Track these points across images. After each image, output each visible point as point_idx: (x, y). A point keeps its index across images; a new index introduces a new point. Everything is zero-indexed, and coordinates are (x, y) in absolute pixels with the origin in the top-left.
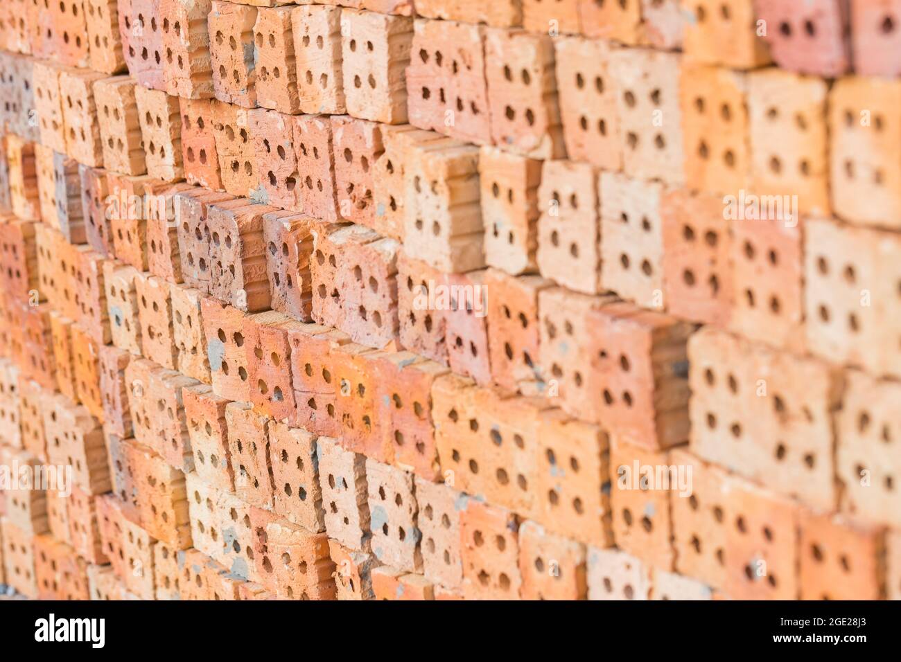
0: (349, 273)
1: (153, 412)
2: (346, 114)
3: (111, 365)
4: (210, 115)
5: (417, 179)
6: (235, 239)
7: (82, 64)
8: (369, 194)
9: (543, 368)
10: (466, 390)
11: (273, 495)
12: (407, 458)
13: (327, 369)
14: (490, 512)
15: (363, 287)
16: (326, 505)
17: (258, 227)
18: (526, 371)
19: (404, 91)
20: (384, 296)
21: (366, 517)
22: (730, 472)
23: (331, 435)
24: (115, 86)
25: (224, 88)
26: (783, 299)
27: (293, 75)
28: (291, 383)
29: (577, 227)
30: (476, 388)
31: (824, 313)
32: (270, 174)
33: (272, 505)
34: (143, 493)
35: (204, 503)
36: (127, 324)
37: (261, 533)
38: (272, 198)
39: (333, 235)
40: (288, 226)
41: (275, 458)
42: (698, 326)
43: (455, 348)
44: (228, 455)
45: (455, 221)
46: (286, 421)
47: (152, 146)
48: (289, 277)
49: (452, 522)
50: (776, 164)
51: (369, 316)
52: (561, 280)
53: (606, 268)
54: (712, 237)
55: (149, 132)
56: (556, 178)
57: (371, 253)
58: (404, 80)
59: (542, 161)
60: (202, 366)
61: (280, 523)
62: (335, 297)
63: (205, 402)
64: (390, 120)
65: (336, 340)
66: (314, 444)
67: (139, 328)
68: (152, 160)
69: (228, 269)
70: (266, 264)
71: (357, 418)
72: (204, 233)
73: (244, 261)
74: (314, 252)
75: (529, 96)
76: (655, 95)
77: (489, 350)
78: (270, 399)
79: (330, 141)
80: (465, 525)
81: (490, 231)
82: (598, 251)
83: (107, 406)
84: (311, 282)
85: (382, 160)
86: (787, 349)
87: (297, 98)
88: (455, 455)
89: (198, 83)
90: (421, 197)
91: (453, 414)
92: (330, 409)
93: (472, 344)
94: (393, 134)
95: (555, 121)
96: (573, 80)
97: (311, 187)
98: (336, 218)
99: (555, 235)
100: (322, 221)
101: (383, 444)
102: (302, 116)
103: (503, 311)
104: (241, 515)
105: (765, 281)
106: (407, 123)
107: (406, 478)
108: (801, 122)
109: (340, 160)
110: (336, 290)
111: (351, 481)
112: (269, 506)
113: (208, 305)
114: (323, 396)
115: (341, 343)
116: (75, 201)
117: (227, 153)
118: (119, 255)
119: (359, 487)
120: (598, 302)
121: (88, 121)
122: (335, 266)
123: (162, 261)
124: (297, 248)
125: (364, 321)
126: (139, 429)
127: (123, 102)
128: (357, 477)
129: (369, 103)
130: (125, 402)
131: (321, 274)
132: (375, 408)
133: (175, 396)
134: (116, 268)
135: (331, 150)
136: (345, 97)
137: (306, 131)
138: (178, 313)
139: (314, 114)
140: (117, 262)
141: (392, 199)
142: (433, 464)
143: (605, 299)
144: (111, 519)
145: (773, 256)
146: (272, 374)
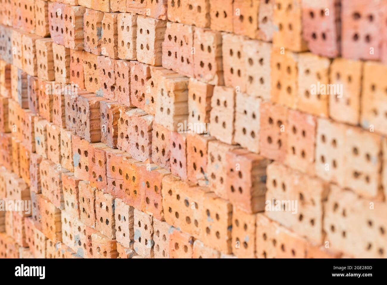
0: (133, 129)
1: (50, 183)
2: (137, 60)
3: (34, 162)
4: (82, 57)
5: (162, 90)
6: (87, 111)
7: (32, 32)
8: (143, 95)
9: (208, 175)
10: (176, 182)
11: (95, 221)
12: (150, 210)
13: (121, 169)
14: (182, 235)
15: (138, 135)
16: (117, 228)
17: (98, 106)
18: (201, 176)
19: (161, 52)
20: (146, 139)
21: (132, 234)
22: (281, 225)
23: (121, 198)
24: (44, 42)
25: (88, 46)
26: (307, 152)
27: (116, 42)
28: (106, 174)
29: (225, 114)
30: (180, 181)
31: (323, 159)
32: (105, 84)
33: (95, 226)
34: (43, 217)
35: (68, 223)
36: (42, 144)
37: (90, 238)
38: (105, 94)
39: (128, 112)
40: (110, 107)
41: (97, 206)
42: (272, 161)
43: (173, 163)
44: (79, 203)
45: (176, 109)
46: (103, 190)
47: (58, 69)
48: (109, 128)
49: (167, 239)
50: (307, 93)
51: (140, 147)
52: (218, 138)
53: (236, 133)
54: (280, 123)
55: (57, 63)
56: (219, 94)
57: (142, 120)
58: (161, 47)
59: (214, 86)
60: (71, 164)
61: (97, 234)
62: (127, 139)
63: (71, 180)
64: (154, 64)
65: (126, 157)
66: (114, 201)
67: (47, 146)
68: (57, 75)
69: (84, 123)
70: (100, 122)
71: (131, 191)
72: (76, 107)
73: (91, 120)
74: (120, 119)
75: (210, 58)
76: (261, 61)
77: (187, 165)
78: (97, 180)
79: (129, 71)
80: (172, 240)
81: (191, 114)
82: (234, 126)
83: (32, 179)
84: (117, 132)
85: (150, 81)
86: (307, 174)
87: (117, 52)
88: (170, 210)
89: (77, 43)
90: (163, 98)
91: (170, 192)
92: (121, 186)
93: (180, 162)
94: (155, 70)
95: (220, 69)
96: (229, 52)
97: (120, 91)
98: (130, 105)
99: (216, 118)
100: (124, 105)
101: (141, 203)
102: (119, 60)
103: (193, 149)
104: (82, 230)
105: (300, 144)
106: (161, 66)
107: (149, 218)
108: (319, 77)
109: (133, 80)
110: (127, 135)
111: (127, 218)
112: (93, 226)
113: (75, 138)
114: (119, 180)
115: (127, 158)
116: (25, 90)
117: (88, 74)
118: (41, 114)
119: (130, 221)
120: (232, 148)
121: (32, 56)
122: (128, 125)
123: (58, 118)
124: (113, 116)
125: (137, 150)
126: (44, 190)
127: (47, 49)
128: (130, 216)
129: (146, 56)
130: (39, 178)
131: (122, 128)
132: (139, 187)
133: (59, 176)
134: (39, 120)
135: (129, 75)
136: (136, 53)
137: (120, 66)
138: (63, 141)
139: (124, 59)
140: (40, 118)
141: (152, 98)
142: (161, 213)
143: (235, 147)
144: (31, 228)
145: (304, 133)
146: (99, 170)
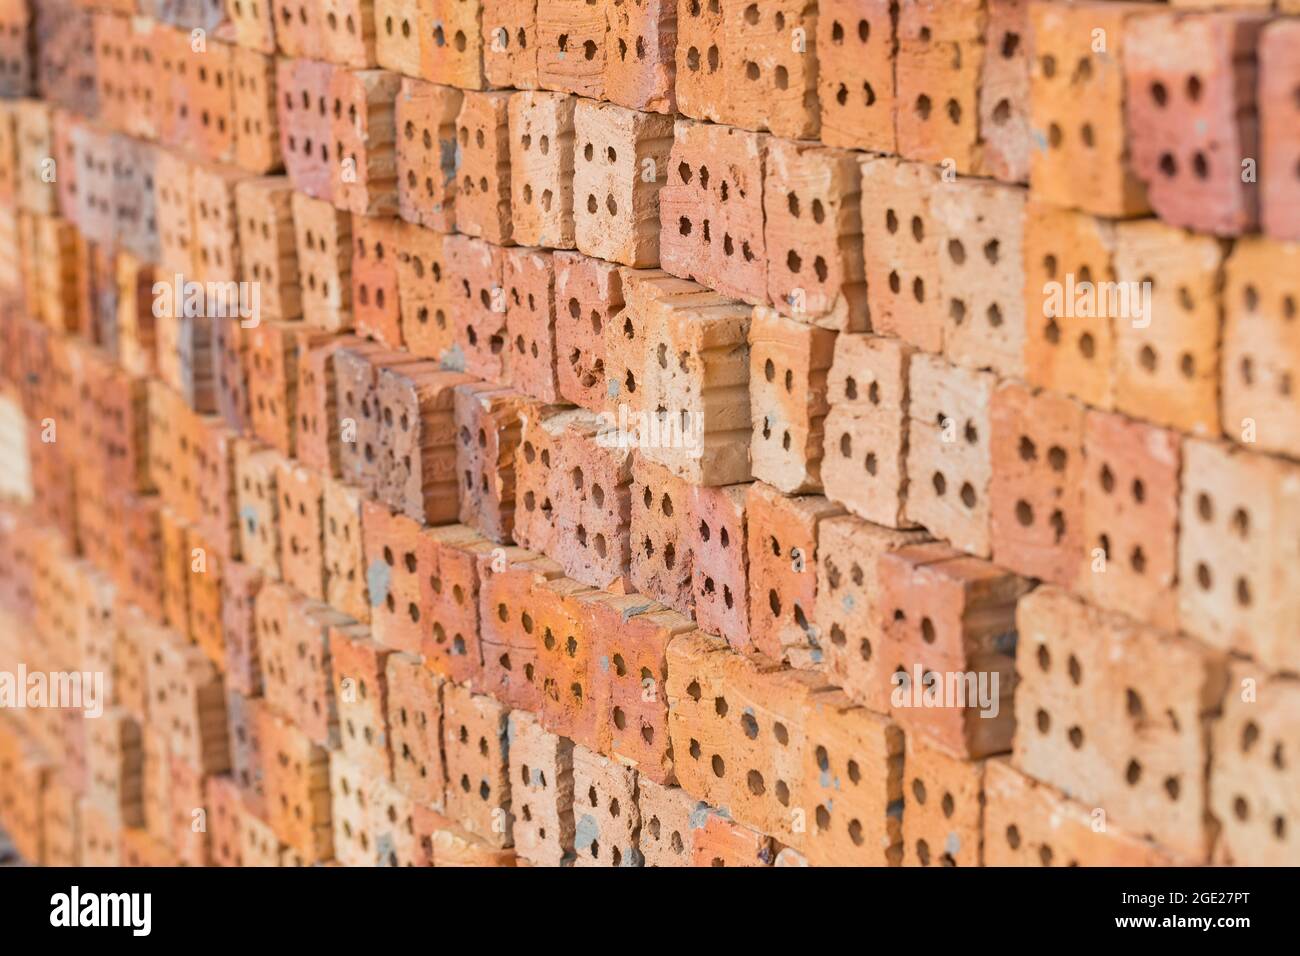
0: (565, 477)
1: (290, 660)
2: (575, 249)
3: (238, 590)
4: (392, 240)
5: (663, 347)
6: (413, 420)
7: (225, 156)
8: (600, 365)
9: (820, 630)
10: (714, 655)
11: (445, 789)
12: (628, 751)
13: (529, 613)
14: (738, 833)
15: (584, 499)
16: (516, 809)
17: (447, 403)
18: (797, 634)
19: (656, 221)
20: (611, 513)
21: (569, 830)
22: (1066, 797)
23: (528, 708)
24: (266, 192)
25: (413, 202)
26: (1148, 551)
27: (505, 189)
28: (478, 630)
29: (875, 430)
30: (728, 652)
31: (1204, 575)
32: (470, 329)
33: (443, 803)
34: (272, 776)
35: (353, 796)
36: (263, 532)
37: (427, 843)
38: (470, 363)
39: (549, 421)
40: (487, 404)
41: (451, 736)
42: (1035, 582)
43: (703, 594)
44: (388, 728)
45: (710, 413)
46: (468, 684)
47: (312, 281)
48: (485, 478)
49: (685, 845)
50: (1148, 356)
51: (590, 540)
52: (851, 506)
53: (913, 491)
54: (1058, 455)
55: (309, 259)
56: (854, 359)
57: (596, 449)
58: (657, 205)
59: (836, 332)
60: (359, 598)
61: (451, 831)
62: (547, 511)
63: (362, 651)
64: (633, 261)
65: (543, 573)
66: (505, 720)
67: (278, 538)
68: (310, 299)
69: (402, 462)
70: (455, 457)
71: (564, 687)
72: (373, 409)
73: (425, 451)
74: (522, 445)
75: (819, 239)
76: (992, 247)
77: (748, 600)
78: (448, 651)
79: (551, 286)
80: (701, 849)
81: (759, 429)
82: (903, 466)
83: (231, 648)
84: (514, 487)
85: (620, 317)
86: (1151, 624)
87: (510, 224)
88: (695, 748)
89: (375, 192)
90: (666, 374)
91: (694, 689)
92: (529, 669)
93: (726, 588)
94: (636, 282)
95: (854, 277)
96: (883, 220)
97: (523, 351)
98: (554, 398)
99: (846, 439)
100: (536, 400)
101: (597, 726)
102: (516, 250)
103: (770, 544)
104: (402, 815)
105: (1128, 525)
106: (658, 267)
107: (626, 777)
108: (1186, 300)
109: (564, 314)
110: (548, 500)
111: (551, 777)
112: (438, 805)
113: (372, 511)
114: (521, 651)
115: (549, 576)
116: (203, 353)
117: (413, 295)
118: (259, 432)
119: (562, 785)
120: (899, 539)
121: (226, 239)
122: (548, 466)
123: (314, 443)
124: (497, 437)
125: (582, 548)
126: (270, 684)
127: (276, 213)
128: (560, 772)
129: (606, 236)
130: (254, 644)
131: (529, 476)
132: (589, 673)
133: (320, 639)
134: (253, 451)
135: (552, 300)
136: (574, 224)
137: (520, 270)
138: (332, 521)
139: (532, 247)
140: (256, 443)
141: (629, 374)
142: (663, 760)
143: (910, 536)
144: (230, 811)
145: (1138, 489)
146: (453, 616)
